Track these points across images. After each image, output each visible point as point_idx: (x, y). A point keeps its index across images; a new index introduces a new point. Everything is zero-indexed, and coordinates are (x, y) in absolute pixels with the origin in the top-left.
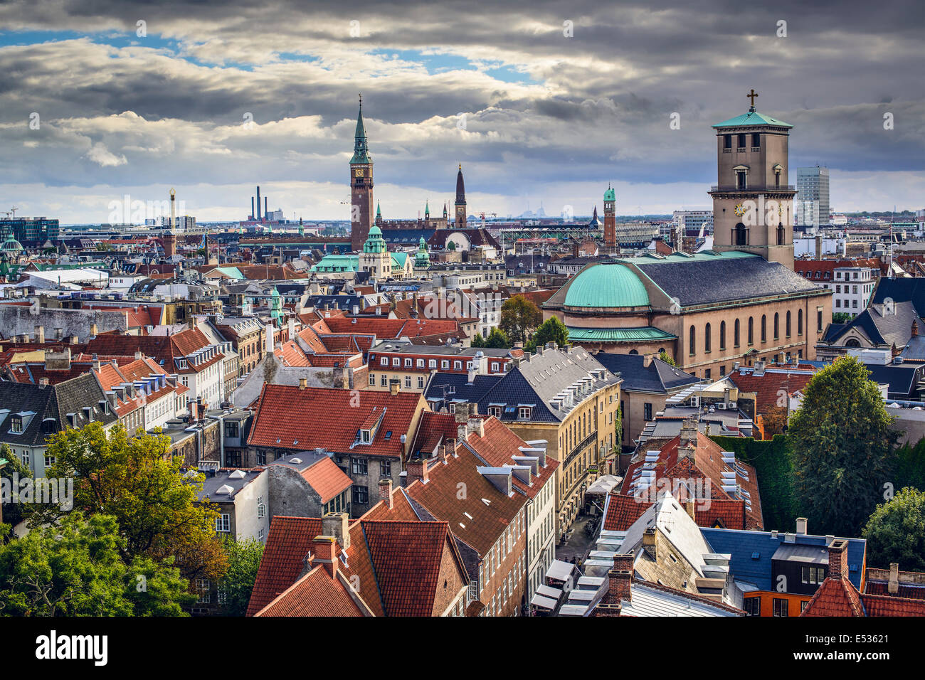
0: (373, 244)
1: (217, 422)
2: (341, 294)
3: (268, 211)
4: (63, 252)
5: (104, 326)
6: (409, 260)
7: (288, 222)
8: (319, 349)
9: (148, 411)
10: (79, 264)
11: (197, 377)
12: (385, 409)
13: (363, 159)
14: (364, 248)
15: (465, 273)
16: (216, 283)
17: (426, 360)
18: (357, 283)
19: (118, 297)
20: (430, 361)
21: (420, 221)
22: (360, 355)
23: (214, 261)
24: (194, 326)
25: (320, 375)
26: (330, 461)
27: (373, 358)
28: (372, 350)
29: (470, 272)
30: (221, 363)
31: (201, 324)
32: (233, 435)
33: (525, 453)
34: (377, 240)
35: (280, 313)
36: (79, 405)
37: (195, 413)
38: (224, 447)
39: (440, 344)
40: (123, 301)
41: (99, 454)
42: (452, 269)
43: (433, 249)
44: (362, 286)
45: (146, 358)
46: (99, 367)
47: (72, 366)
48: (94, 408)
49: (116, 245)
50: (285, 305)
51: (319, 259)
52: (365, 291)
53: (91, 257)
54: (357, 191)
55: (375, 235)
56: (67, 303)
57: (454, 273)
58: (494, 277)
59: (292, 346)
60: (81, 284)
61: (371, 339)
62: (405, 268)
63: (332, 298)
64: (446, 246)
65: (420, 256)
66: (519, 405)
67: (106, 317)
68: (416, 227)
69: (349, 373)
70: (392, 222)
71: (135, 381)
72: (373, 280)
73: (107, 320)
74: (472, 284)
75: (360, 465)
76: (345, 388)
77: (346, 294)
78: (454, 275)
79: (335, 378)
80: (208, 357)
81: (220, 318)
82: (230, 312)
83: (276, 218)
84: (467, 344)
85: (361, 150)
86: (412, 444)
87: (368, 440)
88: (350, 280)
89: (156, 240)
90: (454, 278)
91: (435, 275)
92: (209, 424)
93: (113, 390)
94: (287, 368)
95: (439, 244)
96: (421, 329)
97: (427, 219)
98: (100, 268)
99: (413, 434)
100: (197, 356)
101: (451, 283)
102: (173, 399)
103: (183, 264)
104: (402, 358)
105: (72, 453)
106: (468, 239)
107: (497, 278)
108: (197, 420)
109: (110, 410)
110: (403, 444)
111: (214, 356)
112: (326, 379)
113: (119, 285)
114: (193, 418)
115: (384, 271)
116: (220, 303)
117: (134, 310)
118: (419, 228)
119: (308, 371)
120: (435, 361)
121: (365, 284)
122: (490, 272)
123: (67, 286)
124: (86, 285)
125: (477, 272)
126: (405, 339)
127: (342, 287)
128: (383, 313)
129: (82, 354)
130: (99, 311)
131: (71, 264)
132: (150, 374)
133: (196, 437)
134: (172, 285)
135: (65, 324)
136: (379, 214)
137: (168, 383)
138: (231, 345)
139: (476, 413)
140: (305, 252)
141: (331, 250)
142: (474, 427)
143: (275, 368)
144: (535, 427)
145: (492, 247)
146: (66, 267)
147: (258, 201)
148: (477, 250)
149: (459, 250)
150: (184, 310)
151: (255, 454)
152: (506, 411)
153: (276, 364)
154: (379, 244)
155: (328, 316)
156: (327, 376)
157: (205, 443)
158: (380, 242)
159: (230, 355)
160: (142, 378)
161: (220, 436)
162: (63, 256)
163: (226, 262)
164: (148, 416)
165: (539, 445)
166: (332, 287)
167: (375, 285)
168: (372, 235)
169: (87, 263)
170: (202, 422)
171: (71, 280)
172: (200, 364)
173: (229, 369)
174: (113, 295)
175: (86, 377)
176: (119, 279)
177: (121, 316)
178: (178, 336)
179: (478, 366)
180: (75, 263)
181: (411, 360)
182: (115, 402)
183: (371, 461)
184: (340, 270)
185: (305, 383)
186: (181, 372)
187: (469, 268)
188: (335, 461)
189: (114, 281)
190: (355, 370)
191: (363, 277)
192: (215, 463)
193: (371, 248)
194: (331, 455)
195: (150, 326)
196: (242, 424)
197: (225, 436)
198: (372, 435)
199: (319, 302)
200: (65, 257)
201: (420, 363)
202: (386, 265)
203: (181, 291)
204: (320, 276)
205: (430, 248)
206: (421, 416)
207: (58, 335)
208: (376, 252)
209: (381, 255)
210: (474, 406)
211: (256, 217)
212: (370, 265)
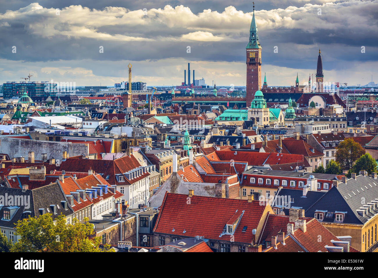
0: (257, 102)
1: (134, 216)
2: (233, 135)
3: (195, 79)
4: (57, 104)
5: (74, 152)
6: (282, 114)
7: (208, 87)
8: (210, 171)
9: (94, 209)
10: (66, 112)
11: (130, 187)
12: (243, 211)
13: (255, 45)
14: (252, 105)
15: (319, 123)
16: (152, 126)
17: (280, 180)
18: (244, 128)
19: (84, 134)
20: (283, 181)
21: (292, 88)
22: (236, 176)
23: (154, 112)
24: (131, 154)
25: (207, 188)
26: (206, 244)
27: (245, 178)
28: (244, 173)
29: (322, 122)
30: (147, 179)
31: (135, 153)
32: (145, 226)
33: (335, 244)
34: (260, 100)
35: (190, 146)
36: (47, 203)
37: (120, 210)
38: (139, 233)
39: (291, 170)
40: (87, 137)
41: (48, 234)
42: (310, 120)
43: (300, 106)
44: (247, 130)
45: (96, 174)
46: (63, 179)
47: (47, 178)
48: (58, 205)
49: (93, 100)
50: (195, 142)
51: (222, 111)
52: (248, 134)
53: (75, 108)
54: (251, 67)
55: (259, 97)
56: (52, 137)
57: (310, 123)
58: (339, 126)
59: (191, 169)
60: (65, 125)
61: (245, 166)
62: (279, 119)
63: (226, 138)
64: (309, 105)
65: (289, 111)
66: (336, 212)
67: (75, 147)
68: (289, 91)
69: (226, 187)
70: (274, 89)
71: (87, 189)
72: (255, 126)
73: (76, 149)
74: (319, 131)
75: (226, 248)
76: (223, 197)
77: (237, 136)
78: (310, 124)
79: (216, 190)
80: (139, 174)
81: (149, 148)
82: (156, 146)
83: (200, 84)
84: (310, 170)
85: (254, 40)
86: (260, 235)
87: (231, 231)
88: (240, 126)
89: (119, 98)
90: (309, 126)
91: (297, 124)
92: (129, 218)
93: (71, 194)
94: (185, 183)
95: (304, 103)
96: (279, 159)
97: (297, 86)
98: (80, 115)
99: (261, 228)
100: (131, 174)
101: (308, 130)
102: (112, 201)
103: (133, 113)
104: (264, 178)
105: (31, 233)
106: (324, 100)
107: (341, 127)
108: (121, 215)
109: (68, 207)
110: (254, 236)
111: (142, 174)
112: (211, 191)
113: (89, 126)
114: (118, 214)
115: (265, 120)
116: (150, 139)
117: (94, 143)
118: (291, 92)
119: (199, 185)
120: (286, 181)
121: (250, 129)
122: (335, 123)
123: (55, 126)
124: (69, 126)
125: (327, 122)
126: (267, 166)
127: (234, 131)
128: (256, 149)
129: (55, 170)
130: (70, 143)
131: (61, 112)
132: (98, 185)
133: (119, 226)
134: (123, 127)
135: (48, 151)
136: (265, 83)
137: (109, 191)
138: (155, 167)
139: (303, 216)
140: (215, 107)
141: (232, 106)
142: (299, 225)
143: (177, 183)
144: (346, 228)
145: (340, 106)
146: (58, 114)
147: (188, 73)
148: (330, 108)
149: (318, 107)
150: (126, 144)
151: (158, 238)
152: (327, 216)
153: (178, 180)
154: (261, 102)
155: (218, 149)
156: (211, 189)
157: (125, 230)
158: (262, 101)
159: (154, 174)
160: (92, 187)
161: (136, 226)
162: (57, 107)
163: (162, 112)
164: (94, 212)
165: (346, 239)
166: (227, 131)
167: (257, 129)
168: (257, 97)
169: (72, 112)
170: (124, 216)
171: (59, 123)
172: (132, 179)
173: (153, 183)
174: (81, 133)
175: (53, 185)
176: (89, 122)
177: (84, 146)
178: (119, 160)
179: (310, 185)
180: (64, 112)
181: (270, 180)
182: (72, 202)
183: (232, 246)
184: (235, 119)
185: (193, 192)
186: (119, 184)
187: (321, 120)
188: (209, 245)
189: (86, 124)
190: (230, 185)
191: (248, 124)
192: (129, 243)
193: (256, 105)
194: (207, 241)
195: (104, 154)
196: (151, 218)
197: (140, 226)
198: (234, 229)
199: (218, 140)
200: (58, 108)
201: (276, 182)
202: (266, 116)
203: (127, 131)
204: (220, 123)
205: (298, 106)
206: (267, 217)
207: (44, 158)
208: (259, 108)
209: (263, 110)
210: (302, 211)
211: (187, 83)
212: (255, 116)
